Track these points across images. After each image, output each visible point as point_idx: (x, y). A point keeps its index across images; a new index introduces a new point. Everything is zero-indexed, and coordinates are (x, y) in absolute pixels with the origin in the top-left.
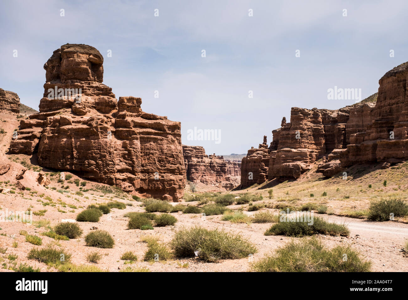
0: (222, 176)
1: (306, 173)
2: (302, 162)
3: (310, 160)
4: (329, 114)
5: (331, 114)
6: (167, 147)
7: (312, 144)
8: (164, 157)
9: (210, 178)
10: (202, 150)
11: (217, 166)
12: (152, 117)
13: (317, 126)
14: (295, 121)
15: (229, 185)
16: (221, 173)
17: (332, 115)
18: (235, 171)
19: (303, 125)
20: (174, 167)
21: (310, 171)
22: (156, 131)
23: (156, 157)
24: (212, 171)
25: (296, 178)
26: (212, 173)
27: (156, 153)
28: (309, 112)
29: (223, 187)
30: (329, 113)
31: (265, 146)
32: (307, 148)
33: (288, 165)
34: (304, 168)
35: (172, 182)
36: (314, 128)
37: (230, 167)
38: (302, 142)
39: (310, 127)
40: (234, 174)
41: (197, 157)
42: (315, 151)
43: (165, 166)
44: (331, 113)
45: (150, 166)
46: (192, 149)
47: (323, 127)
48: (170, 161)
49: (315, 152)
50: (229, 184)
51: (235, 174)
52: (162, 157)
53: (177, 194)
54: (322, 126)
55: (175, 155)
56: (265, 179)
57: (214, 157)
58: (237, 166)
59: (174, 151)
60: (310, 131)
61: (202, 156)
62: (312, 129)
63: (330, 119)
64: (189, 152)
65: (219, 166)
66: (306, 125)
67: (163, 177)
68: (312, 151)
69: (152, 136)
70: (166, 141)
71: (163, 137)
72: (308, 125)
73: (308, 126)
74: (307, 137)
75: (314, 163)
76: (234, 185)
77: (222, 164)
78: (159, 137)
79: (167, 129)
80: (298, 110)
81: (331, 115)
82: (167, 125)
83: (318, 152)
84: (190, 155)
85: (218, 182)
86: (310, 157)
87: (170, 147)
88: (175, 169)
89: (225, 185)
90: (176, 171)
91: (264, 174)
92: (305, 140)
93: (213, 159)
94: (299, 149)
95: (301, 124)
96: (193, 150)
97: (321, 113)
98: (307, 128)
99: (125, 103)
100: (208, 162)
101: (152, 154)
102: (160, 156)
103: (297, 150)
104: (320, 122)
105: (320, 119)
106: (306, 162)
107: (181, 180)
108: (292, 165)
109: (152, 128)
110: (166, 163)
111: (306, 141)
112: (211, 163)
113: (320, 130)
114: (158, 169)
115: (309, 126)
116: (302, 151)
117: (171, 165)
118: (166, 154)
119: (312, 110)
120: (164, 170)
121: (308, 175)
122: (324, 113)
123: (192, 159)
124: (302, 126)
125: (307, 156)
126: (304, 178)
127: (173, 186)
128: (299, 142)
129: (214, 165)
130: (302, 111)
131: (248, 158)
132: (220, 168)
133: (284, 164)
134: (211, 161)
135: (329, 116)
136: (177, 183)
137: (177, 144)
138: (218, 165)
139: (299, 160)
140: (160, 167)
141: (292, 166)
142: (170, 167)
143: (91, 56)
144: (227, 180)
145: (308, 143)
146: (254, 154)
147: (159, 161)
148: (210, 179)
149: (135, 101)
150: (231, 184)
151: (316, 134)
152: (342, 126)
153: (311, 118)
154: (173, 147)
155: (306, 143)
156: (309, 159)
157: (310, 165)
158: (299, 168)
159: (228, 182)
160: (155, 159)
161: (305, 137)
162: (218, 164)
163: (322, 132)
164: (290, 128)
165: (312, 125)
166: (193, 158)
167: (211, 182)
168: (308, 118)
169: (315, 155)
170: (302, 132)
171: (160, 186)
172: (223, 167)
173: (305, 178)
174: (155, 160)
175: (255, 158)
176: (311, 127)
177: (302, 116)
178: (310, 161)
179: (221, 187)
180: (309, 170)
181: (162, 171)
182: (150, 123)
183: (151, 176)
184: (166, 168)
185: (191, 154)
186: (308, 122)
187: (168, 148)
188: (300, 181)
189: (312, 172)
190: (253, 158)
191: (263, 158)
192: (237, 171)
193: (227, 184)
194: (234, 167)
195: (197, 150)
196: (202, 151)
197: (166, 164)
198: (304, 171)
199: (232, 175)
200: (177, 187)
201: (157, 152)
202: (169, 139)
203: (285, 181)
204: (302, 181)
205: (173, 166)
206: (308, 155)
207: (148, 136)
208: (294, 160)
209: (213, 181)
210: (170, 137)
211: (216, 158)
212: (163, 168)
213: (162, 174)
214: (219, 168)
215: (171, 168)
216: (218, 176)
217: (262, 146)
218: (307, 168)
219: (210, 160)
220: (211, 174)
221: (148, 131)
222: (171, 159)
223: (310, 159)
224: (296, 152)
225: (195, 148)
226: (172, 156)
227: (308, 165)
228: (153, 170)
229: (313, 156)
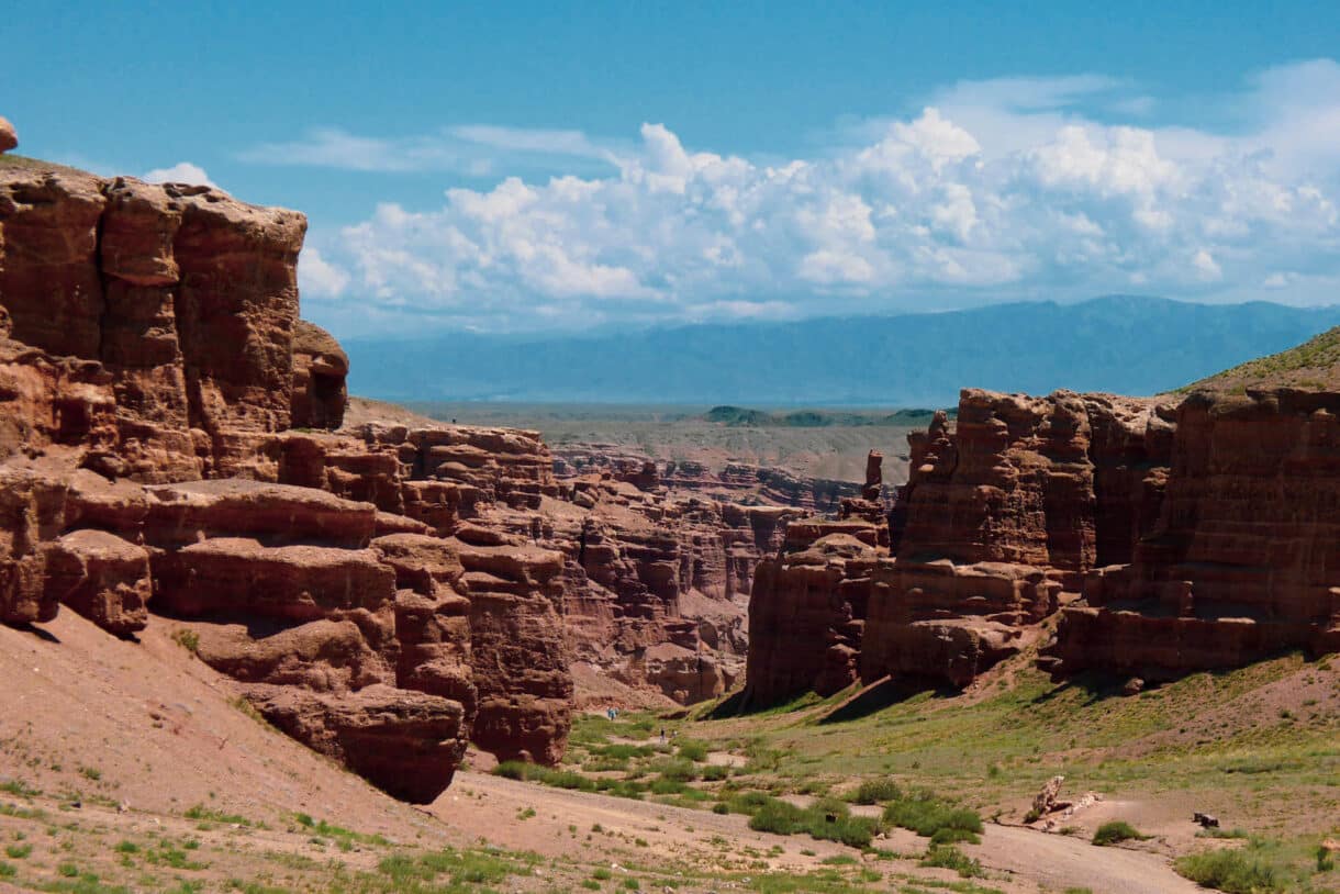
0: (649, 614)
1: (1003, 666)
2: (988, 620)
3: (1025, 612)
4: (1120, 419)
5: (1127, 420)
6: (528, 622)
7: (1037, 542)
8: (519, 648)
9: (581, 623)
10: (532, 450)
11: (622, 550)
12: (485, 539)
13: (1063, 470)
14: (972, 447)
15: (686, 672)
16: (645, 600)
17: (1131, 425)
18: (730, 562)
19: (1005, 465)
20: (544, 676)
21: (1018, 657)
22: (501, 581)
23: (499, 650)
24: (592, 584)
25: (956, 683)
26: (595, 596)
27: (498, 638)
28: (1035, 410)
29: (652, 680)
30: (1119, 415)
31: (869, 510)
32: (1015, 560)
33: (935, 627)
34: (993, 646)
35: (540, 717)
36: (1050, 477)
37: (697, 541)
38: (997, 536)
39: (1033, 472)
40: (722, 588)
41: (504, 495)
42: (1047, 573)
43: (521, 675)
44: (1127, 413)
45: (481, 672)
46: (476, 451)
47: (1088, 472)
48: (533, 660)
49: (1051, 577)
50: (692, 663)
51: (728, 585)
52: (512, 650)
53: (552, 748)
54: (1088, 469)
55: (548, 643)
56: (853, 672)
57: (606, 495)
58: (748, 532)
59: (544, 632)
60: (1033, 489)
61: (536, 489)
62: (1042, 479)
63: (1123, 439)
64: (462, 467)
65: (632, 553)
66: (1016, 465)
67: (515, 702)
68: (1033, 575)
69: (490, 594)
70: (524, 608)
71: (518, 597)
72: (1028, 463)
73: (1025, 467)
74: (1020, 514)
75: (1040, 624)
76: (718, 672)
77: (648, 542)
78: (508, 597)
79: (527, 575)
80: (986, 405)
81: (1128, 424)
82: (529, 564)
83: (1065, 575)
84: (465, 486)
85: (625, 653)
86: (1024, 597)
87: (536, 622)
88: (548, 683)
89: (663, 668)
90: (550, 688)
91: (850, 651)
92: (1011, 526)
93: (600, 506)
94: (981, 565)
95: (998, 461)
96: (483, 460)
97: (1089, 413)
98: (1019, 477)
99: (417, 502)
100: (567, 526)
101: (489, 641)
102: (509, 647)
103: (975, 569)
104: (1081, 452)
105: (1082, 442)
106: (1008, 621)
107: (561, 713)
108: (948, 631)
109: (489, 571)
110: (523, 664)
111: (1015, 532)
112: (587, 534)
113: (1078, 484)
114: (504, 681)
115: (1032, 467)
116: (995, 572)
117: (535, 672)
118: (524, 641)
119: (1051, 400)
120: (518, 684)
121: (1006, 674)
122: (1099, 412)
123: (480, 512)
124: (999, 468)
125: (1012, 595)
126: (988, 685)
127: (542, 727)
128: (985, 536)
129: (603, 545)
130: (1005, 408)
131: (785, 567)
132: (637, 566)
133: (916, 624)
134: (588, 524)
135: (1120, 429)
136: (552, 721)
137: (553, 613)
138: (625, 545)
139: (980, 610)
140: (507, 677)
141: (950, 635)
142: (535, 677)
143: (320, 361)
144: (676, 640)
145: (1022, 539)
146: (813, 551)
147: (507, 661)
148: (577, 629)
149: (443, 495)
150: (702, 666)
151: (1059, 504)
152: (1160, 476)
153: (1041, 434)
154: (541, 620)
155: (1012, 538)
156: (1020, 606)
157: (1025, 633)
158: (972, 645)
159: (682, 653)
160: (495, 655)
161: (1011, 515)
162: (627, 539)
163: (1085, 494)
164: (951, 473)
165: (1044, 461)
166: (482, 504)
167: (586, 647)
168: (1031, 435)
169: (1047, 592)
170: (999, 493)
171: (508, 727)
172: (654, 556)
173: (994, 685)
174: (495, 659)
175: (817, 568)
176: (1040, 473)
177: (1003, 428)
178: (1023, 615)
179: (642, 682)
180: (1014, 651)
181: (513, 688)
182: (484, 555)
183: (484, 701)
184: (523, 678)
185: (474, 483)
186: (1027, 449)
187: (529, 626)
188: (971, 698)
189: (1025, 663)
190: (804, 570)
191: (846, 577)
192: (743, 561)
193: (675, 664)
194: (727, 540)
195: (505, 455)
196: (537, 458)
197: (522, 668)
198: (992, 657)
199: (711, 589)
200: (550, 729)
201: (501, 635)
202: (531, 600)
203: (920, 691)
204: (978, 697)
205: (541, 673)
206: (1017, 593)
207: (479, 594)
208: (959, 610)
209: (596, 646)
210: (536, 595)
211: (619, 503)
212: (516, 680)
213: (513, 696)
214: (631, 563)
215: (536, 680)
216: (628, 613)
217: (856, 510)
218: (1007, 645)
219: (577, 515)
220: (586, 604)
221: (480, 579)
222: (536, 655)
223: (1026, 606)
224: (969, 577)
225: (493, 443)
226: (540, 647)
227: (1012, 630)
228: (489, 684)
229: (1039, 594)
